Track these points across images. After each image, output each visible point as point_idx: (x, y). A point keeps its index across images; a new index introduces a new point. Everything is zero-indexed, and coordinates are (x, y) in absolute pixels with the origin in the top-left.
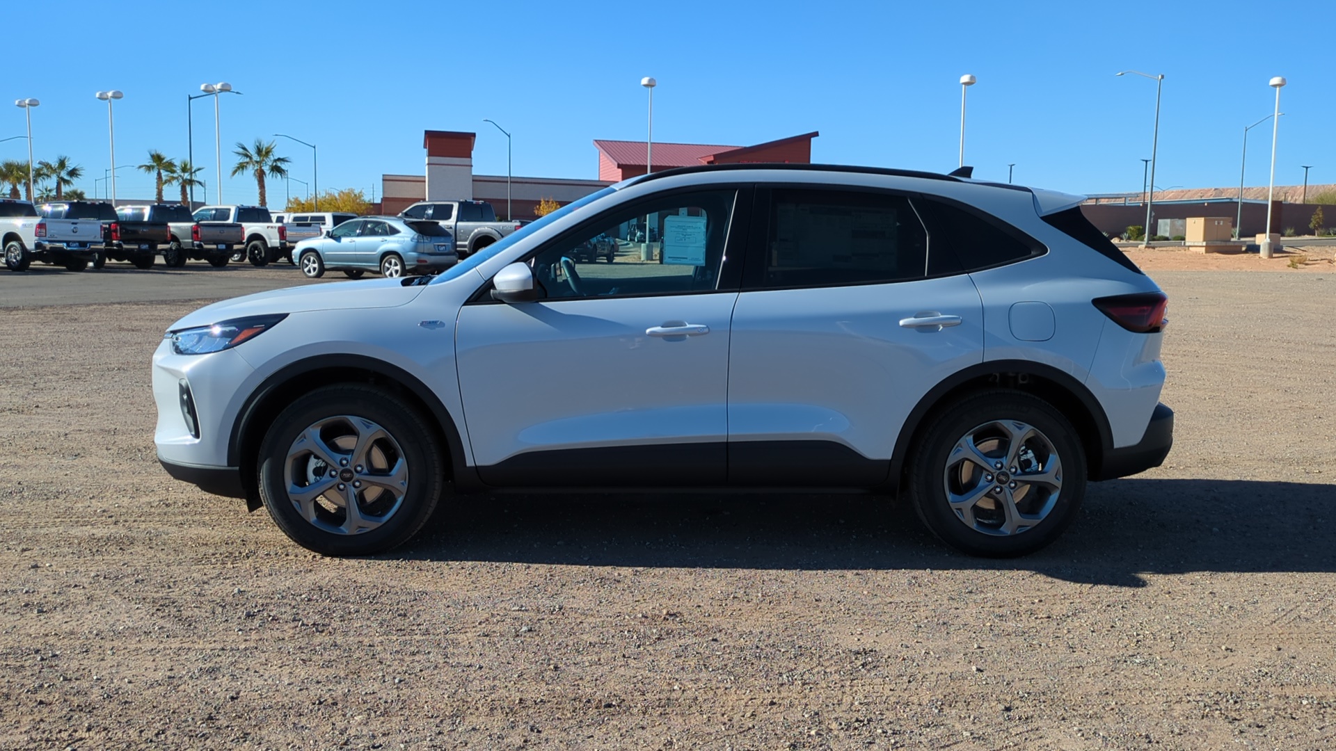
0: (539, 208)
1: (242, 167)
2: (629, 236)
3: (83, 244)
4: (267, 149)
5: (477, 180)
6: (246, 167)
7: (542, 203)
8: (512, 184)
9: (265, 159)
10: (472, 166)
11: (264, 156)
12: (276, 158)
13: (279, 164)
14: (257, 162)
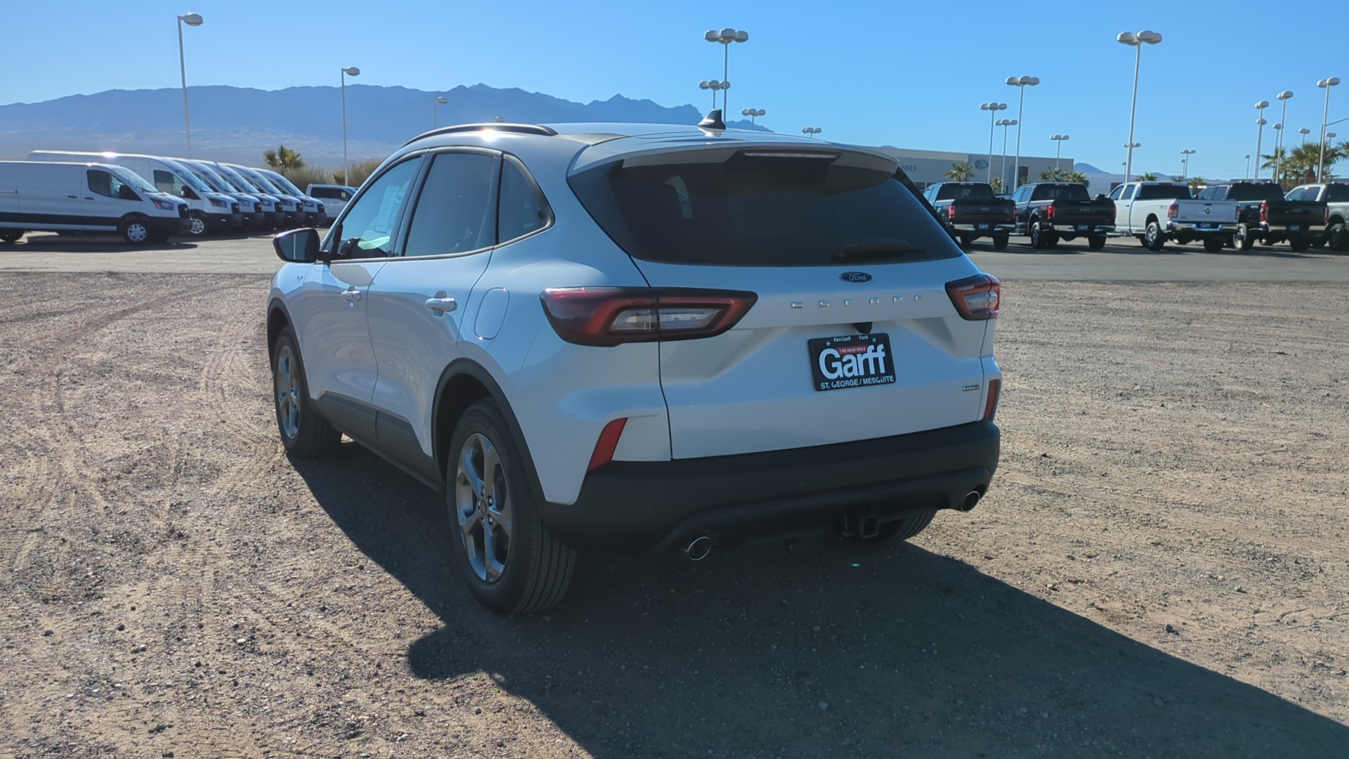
3: (1215, 225)
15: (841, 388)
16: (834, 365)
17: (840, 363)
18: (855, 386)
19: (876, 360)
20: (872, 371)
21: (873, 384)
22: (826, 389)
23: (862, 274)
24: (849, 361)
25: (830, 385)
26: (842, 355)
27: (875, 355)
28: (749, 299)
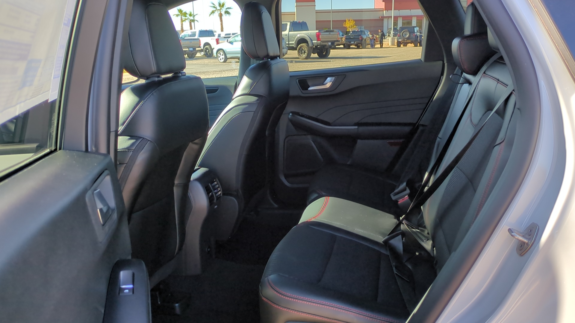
0: (346, 23)
1: (213, 12)
2: (387, 34)
4: (223, 3)
5: (318, 12)
6: (215, 12)
7: (347, 21)
8: (333, 13)
9: (222, 8)
10: (315, 6)
11: (222, 7)
12: (227, 8)
13: (228, 10)
14: (219, 10)
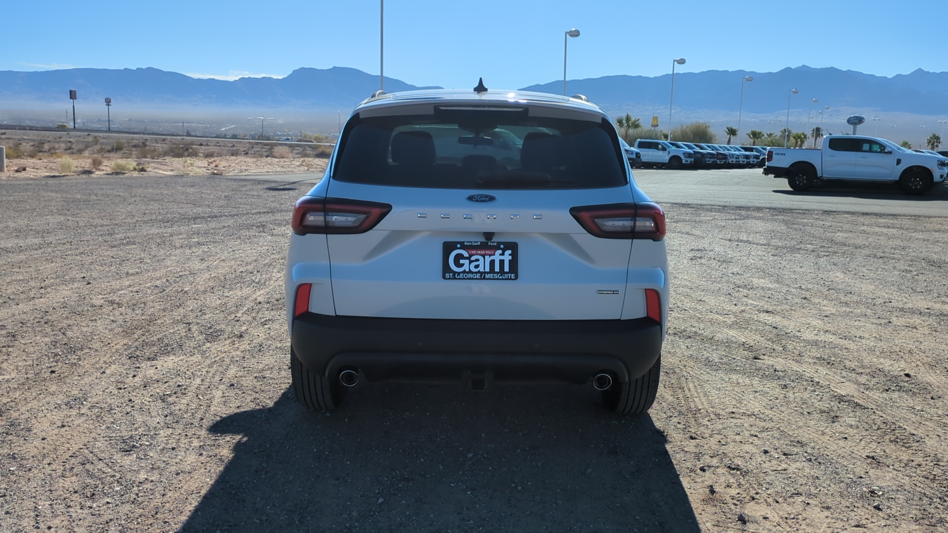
15: (464, 279)
16: (462, 261)
17: (468, 261)
18: (477, 279)
19: (502, 262)
20: (497, 269)
21: (494, 279)
22: (450, 278)
23: (486, 196)
24: (477, 260)
25: (454, 275)
26: (471, 256)
27: (502, 257)
28: (385, 209)
